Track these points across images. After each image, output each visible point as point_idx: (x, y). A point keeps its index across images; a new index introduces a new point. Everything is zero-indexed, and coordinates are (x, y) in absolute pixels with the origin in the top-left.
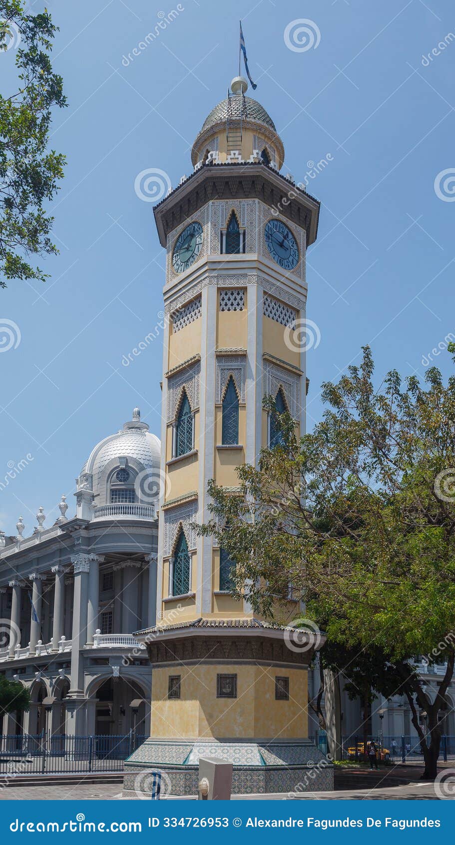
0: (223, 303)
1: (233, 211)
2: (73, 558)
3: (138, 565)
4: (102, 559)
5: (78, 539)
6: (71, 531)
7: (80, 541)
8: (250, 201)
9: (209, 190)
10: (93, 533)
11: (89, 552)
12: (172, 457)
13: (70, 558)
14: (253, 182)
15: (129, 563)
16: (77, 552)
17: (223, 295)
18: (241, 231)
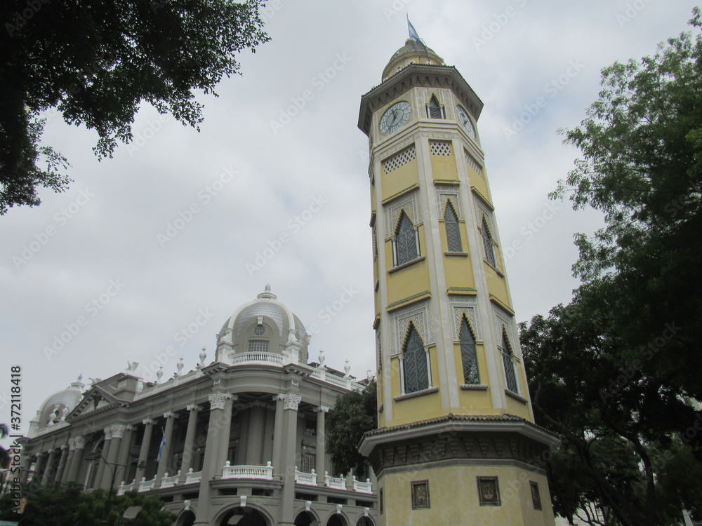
0: (433, 150)
1: (433, 94)
2: (211, 397)
3: (264, 405)
4: (236, 398)
5: (217, 381)
6: (212, 374)
7: (219, 382)
8: (446, 90)
9: (414, 80)
10: (230, 376)
11: (225, 392)
12: (394, 266)
13: (208, 397)
14: (446, 79)
15: (257, 403)
16: (216, 392)
17: (433, 145)
18: (441, 106)
